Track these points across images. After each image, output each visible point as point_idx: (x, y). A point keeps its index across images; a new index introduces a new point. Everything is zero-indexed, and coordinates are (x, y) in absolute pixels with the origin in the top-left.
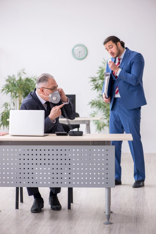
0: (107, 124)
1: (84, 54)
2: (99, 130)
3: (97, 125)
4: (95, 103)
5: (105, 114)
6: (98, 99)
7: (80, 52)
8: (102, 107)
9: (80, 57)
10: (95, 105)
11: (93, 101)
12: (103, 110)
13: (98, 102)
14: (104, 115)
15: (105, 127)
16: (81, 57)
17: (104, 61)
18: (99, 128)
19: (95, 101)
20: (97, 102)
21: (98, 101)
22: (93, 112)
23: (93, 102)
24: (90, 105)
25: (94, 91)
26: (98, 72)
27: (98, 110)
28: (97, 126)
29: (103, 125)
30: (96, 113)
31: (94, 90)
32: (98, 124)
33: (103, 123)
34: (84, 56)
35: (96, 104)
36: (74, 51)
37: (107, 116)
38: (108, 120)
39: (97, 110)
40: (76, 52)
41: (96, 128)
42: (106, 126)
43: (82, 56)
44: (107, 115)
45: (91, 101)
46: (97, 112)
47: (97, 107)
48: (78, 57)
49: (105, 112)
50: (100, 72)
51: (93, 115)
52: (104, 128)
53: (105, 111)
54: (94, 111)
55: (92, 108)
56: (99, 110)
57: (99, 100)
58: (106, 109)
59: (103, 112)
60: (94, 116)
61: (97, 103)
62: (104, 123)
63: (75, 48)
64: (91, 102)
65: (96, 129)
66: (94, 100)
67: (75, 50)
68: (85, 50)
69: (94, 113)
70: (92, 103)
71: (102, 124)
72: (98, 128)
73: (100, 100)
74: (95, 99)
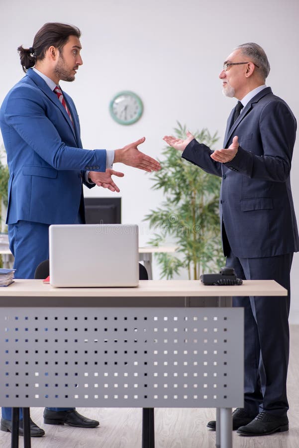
0: (185, 262)
1: (135, 113)
2: (167, 275)
3: (163, 263)
4: (160, 217)
5: (180, 242)
6: (165, 209)
7: (126, 109)
8: (174, 225)
9: (126, 118)
10: (158, 222)
11: (154, 212)
12: (175, 233)
13: (166, 215)
14: (179, 244)
15: (180, 268)
16: (130, 120)
17: (179, 129)
18: (168, 271)
19: (160, 214)
20: (162, 215)
21: (165, 213)
22: (155, 238)
23: (155, 215)
24: (148, 222)
25: (156, 191)
26: (166, 150)
27: (166, 233)
28: (163, 267)
29: (177, 264)
30: (161, 239)
31: (158, 188)
32: (165, 262)
33: (176, 261)
34: (135, 117)
35: (162, 218)
36: (114, 105)
37: (184, 245)
38: (186, 254)
39: (164, 233)
40: (119, 109)
41: (162, 271)
42: (183, 267)
43: (131, 117)
44: (185, 243)
45: (151, 213)
46: (163, 238)
47: (164, 225)
48: (123, 118)
49: (181, 237)
50: (171, 152)
51: (155, 242)
52: (178, 272)
53: (180, 234)
54: (156, 235)
55: (153, 227)
56: (168, 233)
57: (168, 212)
58: (183, 229)
59: (177, 236)
60: (156, 245)
61: (164, 217)
62: (179, 261)
63: (117, 101)
64: (151, 216)
65: (162, 273)
66: (157, 210)
67: (117, 104)
68: (138, 104)
69: (156, 240)
70: (153, 217)
71: (174, 262)
72: (165, 271)
73: (170, 212)
74: (160, 209)
